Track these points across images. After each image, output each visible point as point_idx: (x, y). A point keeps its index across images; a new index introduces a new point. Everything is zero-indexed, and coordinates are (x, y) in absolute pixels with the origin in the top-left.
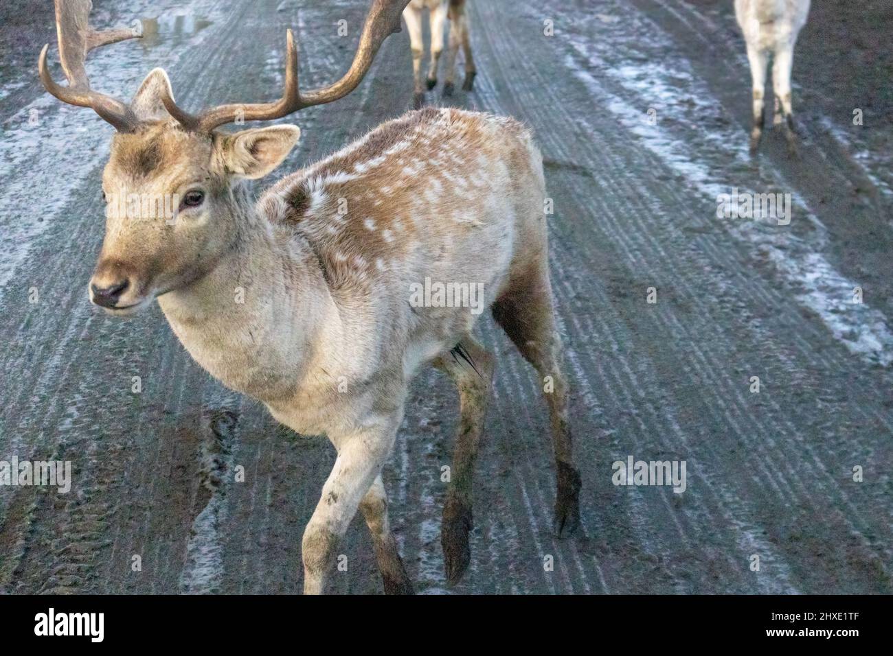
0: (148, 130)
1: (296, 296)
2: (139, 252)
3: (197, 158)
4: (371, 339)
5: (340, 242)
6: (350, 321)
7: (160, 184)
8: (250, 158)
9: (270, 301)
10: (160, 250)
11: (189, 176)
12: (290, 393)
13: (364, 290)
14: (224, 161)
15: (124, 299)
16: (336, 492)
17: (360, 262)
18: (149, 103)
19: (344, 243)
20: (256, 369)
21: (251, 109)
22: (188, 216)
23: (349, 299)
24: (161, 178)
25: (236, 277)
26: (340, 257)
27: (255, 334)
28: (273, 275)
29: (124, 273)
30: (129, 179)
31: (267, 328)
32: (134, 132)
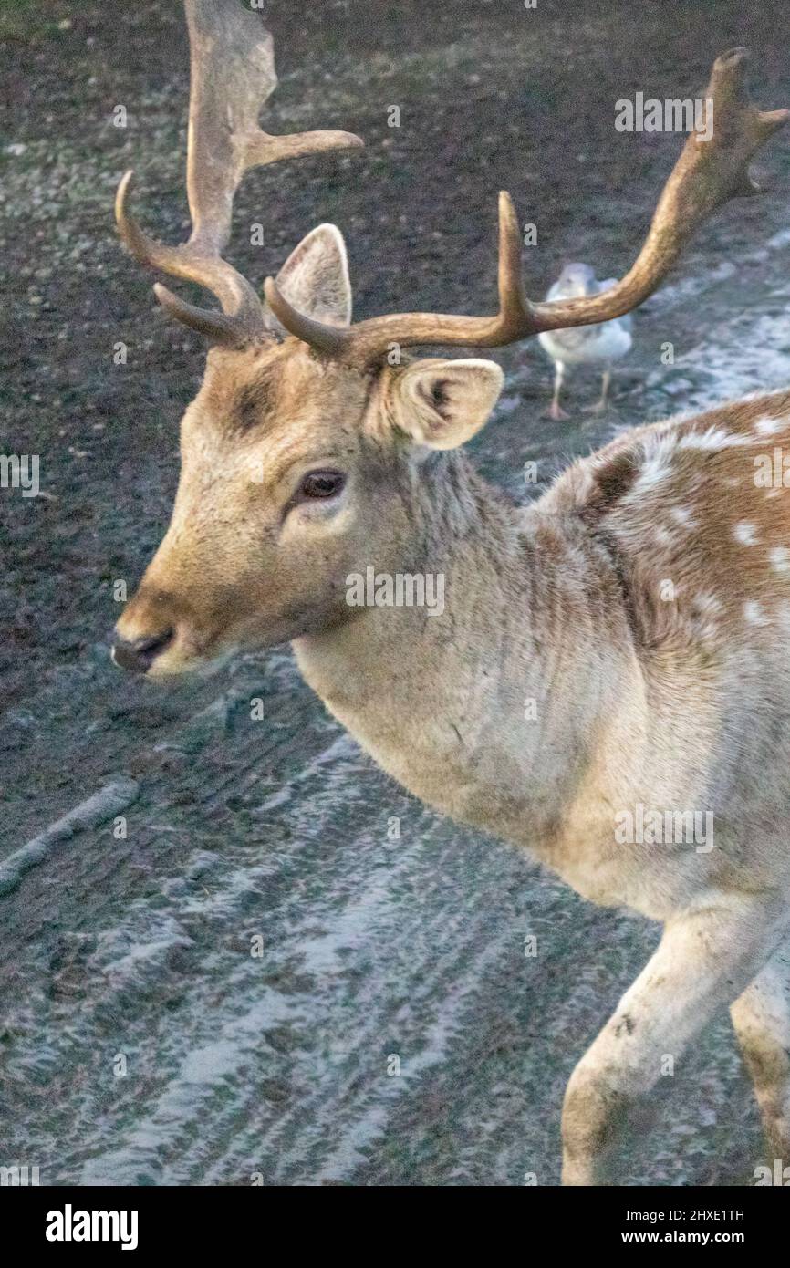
0: (268, 348)
1: (559, 658)
2: (202, 579)
3: (336, 410)
4: (704, 751)
5: (674, 560)
6: (666, 710)
7: (261, 456)
8: (431, 413)
9: (495, 671)
10: (246, 575)
11: (313, 446)
12: (552, 830)
13: (706, 658)
14: (392, 417)
15: (164, 663)
16: (634, 1015)
17: (709, 603)
18: (305, 292)
19: (680, 564)
20: (473, 788)
21: (448, 326)
22: (308, 517)
23: (671, 669)
24: (266, 444)
25: (420, 624)
26: (667, 590)
27: (462, 728)
28: (504, 623)
29: (166, 614)
30: (215, 437)
31: (487, 718)
32: (242, 349)
